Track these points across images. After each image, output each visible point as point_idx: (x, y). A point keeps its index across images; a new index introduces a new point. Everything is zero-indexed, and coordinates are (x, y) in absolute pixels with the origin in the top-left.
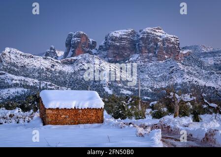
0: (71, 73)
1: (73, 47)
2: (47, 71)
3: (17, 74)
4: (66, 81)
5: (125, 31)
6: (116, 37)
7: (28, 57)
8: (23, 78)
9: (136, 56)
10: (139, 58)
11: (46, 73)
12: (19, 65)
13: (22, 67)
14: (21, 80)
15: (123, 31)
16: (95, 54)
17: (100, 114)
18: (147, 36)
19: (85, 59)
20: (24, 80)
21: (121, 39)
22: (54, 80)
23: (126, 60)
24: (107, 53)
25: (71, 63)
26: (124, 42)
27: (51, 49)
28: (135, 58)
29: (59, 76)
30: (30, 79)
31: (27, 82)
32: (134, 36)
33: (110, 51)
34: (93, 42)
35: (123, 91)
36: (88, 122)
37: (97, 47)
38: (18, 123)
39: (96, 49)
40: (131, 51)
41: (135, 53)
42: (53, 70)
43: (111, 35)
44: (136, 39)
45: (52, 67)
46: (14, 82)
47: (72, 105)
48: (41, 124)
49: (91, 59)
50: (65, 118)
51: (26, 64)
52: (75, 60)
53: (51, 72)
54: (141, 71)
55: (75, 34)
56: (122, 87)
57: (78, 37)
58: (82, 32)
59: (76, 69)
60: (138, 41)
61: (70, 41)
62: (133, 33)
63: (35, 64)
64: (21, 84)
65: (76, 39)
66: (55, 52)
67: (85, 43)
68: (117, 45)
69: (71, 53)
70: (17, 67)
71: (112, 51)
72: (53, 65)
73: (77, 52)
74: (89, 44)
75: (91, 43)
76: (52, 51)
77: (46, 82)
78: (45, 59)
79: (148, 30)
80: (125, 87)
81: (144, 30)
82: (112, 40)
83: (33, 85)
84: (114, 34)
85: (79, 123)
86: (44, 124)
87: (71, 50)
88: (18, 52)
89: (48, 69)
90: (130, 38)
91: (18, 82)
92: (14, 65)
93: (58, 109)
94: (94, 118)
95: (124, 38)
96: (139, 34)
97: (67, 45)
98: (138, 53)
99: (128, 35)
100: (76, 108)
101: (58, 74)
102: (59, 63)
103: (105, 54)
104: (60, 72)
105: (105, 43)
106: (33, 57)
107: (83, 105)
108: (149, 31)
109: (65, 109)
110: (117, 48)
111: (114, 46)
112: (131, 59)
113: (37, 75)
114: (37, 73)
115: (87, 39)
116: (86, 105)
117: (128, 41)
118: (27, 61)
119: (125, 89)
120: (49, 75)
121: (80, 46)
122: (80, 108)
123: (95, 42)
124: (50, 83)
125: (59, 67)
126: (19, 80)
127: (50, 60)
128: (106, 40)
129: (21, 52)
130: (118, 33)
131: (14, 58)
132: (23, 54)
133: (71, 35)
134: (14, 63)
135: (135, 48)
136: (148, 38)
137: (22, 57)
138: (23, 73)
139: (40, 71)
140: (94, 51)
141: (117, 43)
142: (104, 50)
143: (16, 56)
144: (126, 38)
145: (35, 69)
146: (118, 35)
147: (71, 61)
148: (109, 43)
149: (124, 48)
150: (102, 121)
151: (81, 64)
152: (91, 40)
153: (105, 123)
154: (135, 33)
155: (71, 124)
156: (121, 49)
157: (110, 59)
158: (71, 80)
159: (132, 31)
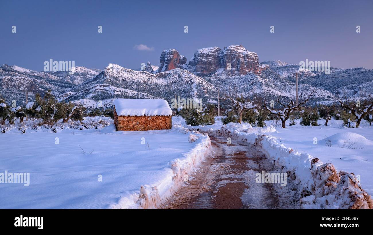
0: (165, 85)
1: (166, 63)
2: (144, 83)
3: (118, 86)
4: (161, 92)
5: (212, 48)
6: (204, 54)
7: (128, 72)
8: (124, 90)
9: (221, 70)
10: (224, 72)
11: (143, 86)
12: (121, 78)
13: (123, 80)
14: (122, 91)
15: (210, 48)
16: (185, 68)
17: (168, 121)
18: (231, 52)
19: (177, 73)
20: (125, 92)
21: (208, 55)
22: (150, 91)
23: (212, 74)
24: (196, 68)
25: (165, 76)
26: (210, 59)
27: (148, 64)
28: (220, 72)
29: (154, 88)
30: (130, 91)
31: (127, 93)
32: (219, 53)
33: (199, 66)
34: (183, 58)
35: (209, 100)
36: (157, 129)
37: (187, 63)
38: (96, 128)
39: (187, 65)
40: (217, 66)
41: (220, 68)
42: (149, 82)
43: (199, 52)
44: (220, 55)
45: (148, 80)
46: (116, 93)
47: (143, 112)
48: (114, 130)
49: (182, 73)
50: (136, 125)
51: (126, 77)
52: (168, 74)
53: (147, 84)
54: (226, 83)
55: (168, 51)
56: (209, 97)
57: (171, 54)
58: (174, 50)
59: (169, 82)
60: (223, 57)
61: (164, 58)
62: (219, 51)
63: (134, 78)
64: (122, 95)
65: (168, 55)
66: (151, 67)
67: (177, 60)
68: (204, 61)
69: (164, 68)
70: (119, 80)
71: (200, 66)
72: (149, 78)
73: (169, 67)
74: (180, 60)
75: (182, 59)
76: (149, 66)
77: (143, 93)
78: (142, 73)
79: (231, 47)
80: (212, 97)
81: (228, 48)
82: (200, 56)
83: (132, 95)
84: (202, 51)
85: (148, 129)
86: (117, 130)
87: (164, 65)
88: (119, 67)
89: (144, 82)
90: (216, 55)
91: (119, 93)
92: (116, 78)
93: (129, 116)
94: (162, 125)
95: (210, 55)
96: (224, 51)
97: (161, 61)
98: (222, 68)
99: (214, 52)
100: (146, 115)
101: (153, 86)
102: (155, 77)
103: (194, 69)
104: (155, 84)
105: (194, 59)
106: (132, 72)
107: (152, 112)
108: (232, 49)
109: (136, 116)
110: (205, 63)
111: (202, 61)
112: (217, 73)
113: (135, 87)
114: (135, 85)
115: (178, 55)
116: (155, 113)
117: (214, 57)
118: (127, 75)
119: (211, 99)
120: (146, 87)
121: (172, 61)
122: (149, 115)
123: (186, 58)
124: (147, 94)
125: (154, 80)
126: (120, 92)
127: (147, 74)
128: (195, 56)
129: (122, 68)
130: (205, 51)
131: (116, 72)
132: (124, 69)
133: (165, 52)
134: (116, 77)
135: (220, 63)
136: (231, 55)
137: (123, 72)
138: (123, 85)
139: (138, 84)
140: (184, 66)
141: (205, 58)
142: (193, 66)
143: (118, 71)
144: (212, 55)
145: (133, 82)
146: (205, 52)
147: (165, 75)
148: (197, 59)
149: (210, 63)
150: (170, 128)
151: (173, 78)
152: (182, 56)
153: (173, 129)
154: (220, 50)
155: (141, 130)
156: (208, 64)
157: (198, 73)
158: (165, 91)
159: (217, 49)
